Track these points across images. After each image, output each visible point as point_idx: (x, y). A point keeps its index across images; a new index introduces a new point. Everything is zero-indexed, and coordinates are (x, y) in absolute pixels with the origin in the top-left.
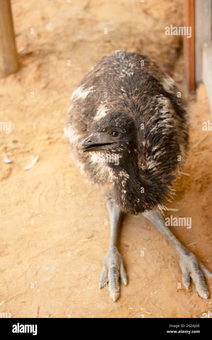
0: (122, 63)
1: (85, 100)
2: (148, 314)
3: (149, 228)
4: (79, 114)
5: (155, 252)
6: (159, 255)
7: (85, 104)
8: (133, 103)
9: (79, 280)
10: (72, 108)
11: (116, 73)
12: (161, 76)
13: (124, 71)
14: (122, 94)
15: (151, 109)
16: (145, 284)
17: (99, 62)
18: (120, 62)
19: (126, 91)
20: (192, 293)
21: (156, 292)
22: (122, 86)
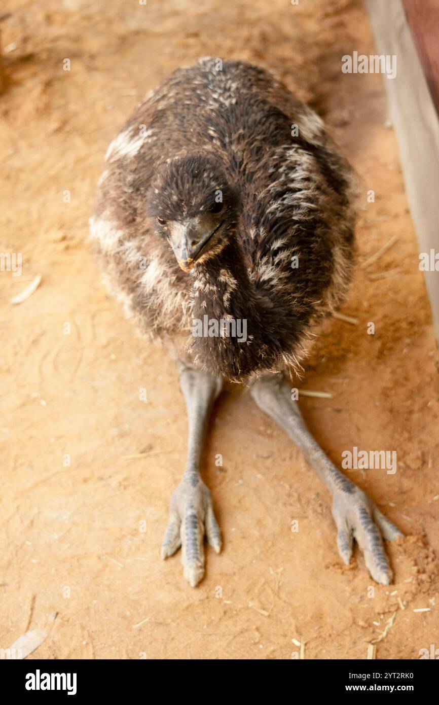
0: (213, 81)
1: (134, 159)
2: (262, 615)
3: (269, 432)
4: (120, 187)
5: (282, 483)
6: (290, 490)
7: (133, 167)
8: (234, 158)
9: (120, 540)
10: (107, 176)
11: (200, 100)
12: (294, 109)
13: (215, 96)
14: (210, 141)
15: (271, 170)
16: (259, 551)
17: (165, 81)
18: (208, 79)
19: (218, 134)
20: (356, 572)
21: (282, 569)
22: (212, 126)
